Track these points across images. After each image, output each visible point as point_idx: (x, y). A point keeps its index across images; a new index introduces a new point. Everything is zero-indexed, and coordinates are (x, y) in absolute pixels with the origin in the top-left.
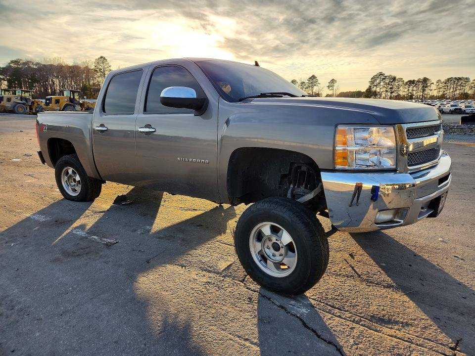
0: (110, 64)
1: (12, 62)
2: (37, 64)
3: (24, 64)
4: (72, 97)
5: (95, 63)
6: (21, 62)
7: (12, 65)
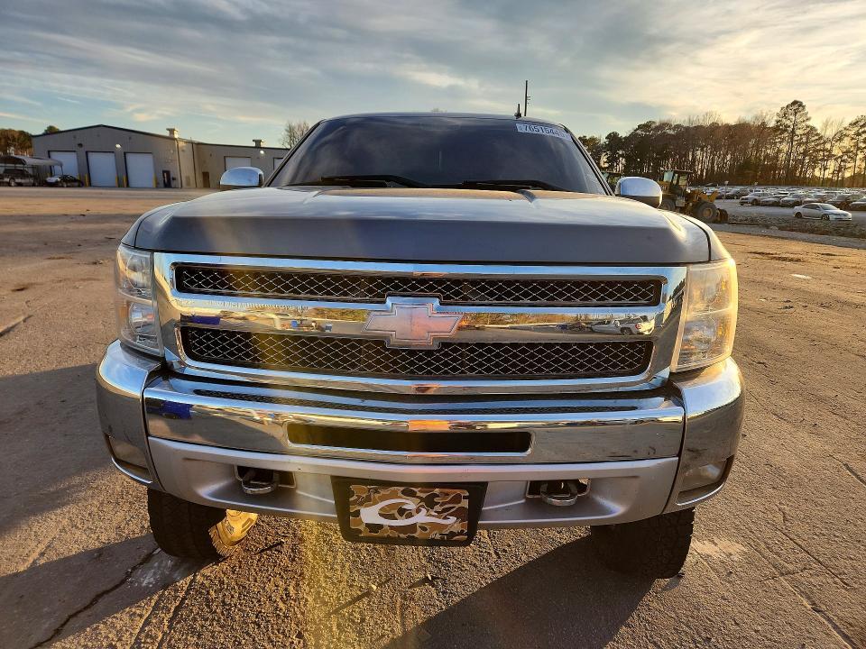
0: (809, 116)
1: (640, 127)
2: (678, 126)
3: (658, 128)
4: (675, 182)
5: (778, 115)
6: (653, 126)
7: (639, 132)
